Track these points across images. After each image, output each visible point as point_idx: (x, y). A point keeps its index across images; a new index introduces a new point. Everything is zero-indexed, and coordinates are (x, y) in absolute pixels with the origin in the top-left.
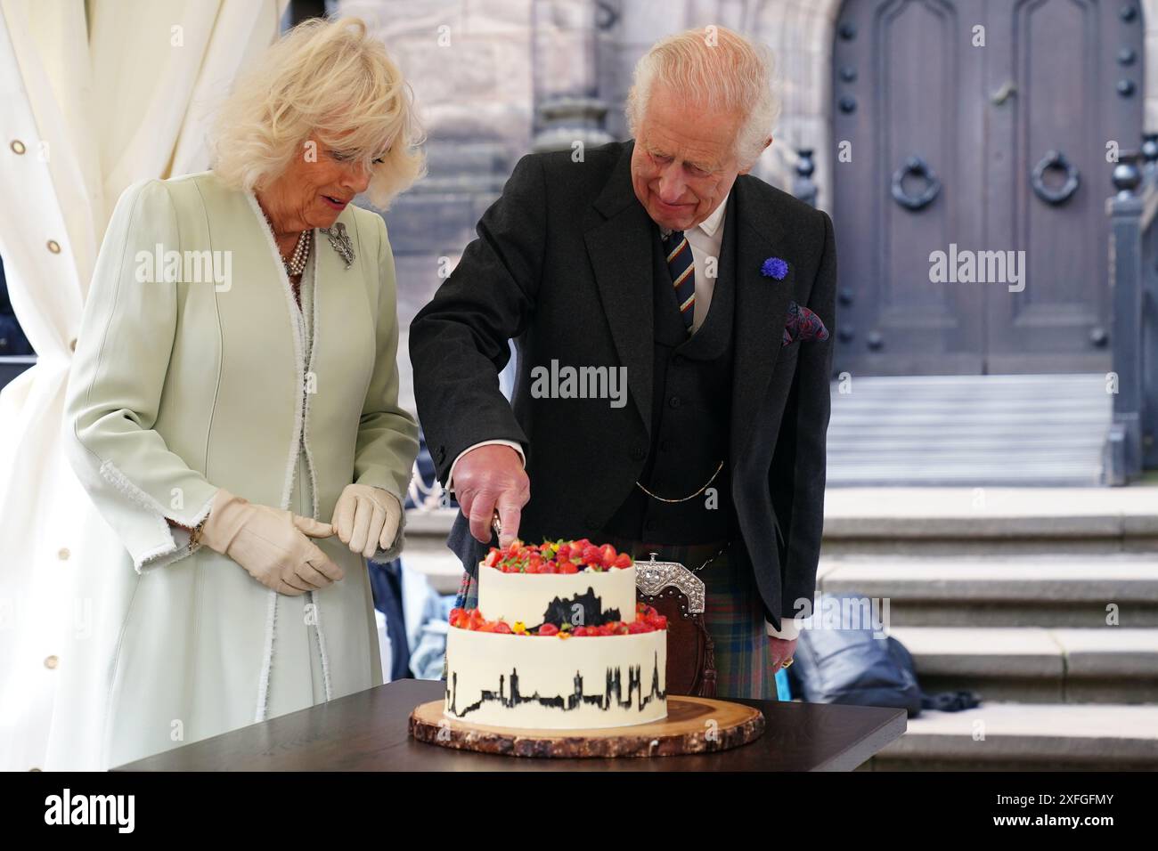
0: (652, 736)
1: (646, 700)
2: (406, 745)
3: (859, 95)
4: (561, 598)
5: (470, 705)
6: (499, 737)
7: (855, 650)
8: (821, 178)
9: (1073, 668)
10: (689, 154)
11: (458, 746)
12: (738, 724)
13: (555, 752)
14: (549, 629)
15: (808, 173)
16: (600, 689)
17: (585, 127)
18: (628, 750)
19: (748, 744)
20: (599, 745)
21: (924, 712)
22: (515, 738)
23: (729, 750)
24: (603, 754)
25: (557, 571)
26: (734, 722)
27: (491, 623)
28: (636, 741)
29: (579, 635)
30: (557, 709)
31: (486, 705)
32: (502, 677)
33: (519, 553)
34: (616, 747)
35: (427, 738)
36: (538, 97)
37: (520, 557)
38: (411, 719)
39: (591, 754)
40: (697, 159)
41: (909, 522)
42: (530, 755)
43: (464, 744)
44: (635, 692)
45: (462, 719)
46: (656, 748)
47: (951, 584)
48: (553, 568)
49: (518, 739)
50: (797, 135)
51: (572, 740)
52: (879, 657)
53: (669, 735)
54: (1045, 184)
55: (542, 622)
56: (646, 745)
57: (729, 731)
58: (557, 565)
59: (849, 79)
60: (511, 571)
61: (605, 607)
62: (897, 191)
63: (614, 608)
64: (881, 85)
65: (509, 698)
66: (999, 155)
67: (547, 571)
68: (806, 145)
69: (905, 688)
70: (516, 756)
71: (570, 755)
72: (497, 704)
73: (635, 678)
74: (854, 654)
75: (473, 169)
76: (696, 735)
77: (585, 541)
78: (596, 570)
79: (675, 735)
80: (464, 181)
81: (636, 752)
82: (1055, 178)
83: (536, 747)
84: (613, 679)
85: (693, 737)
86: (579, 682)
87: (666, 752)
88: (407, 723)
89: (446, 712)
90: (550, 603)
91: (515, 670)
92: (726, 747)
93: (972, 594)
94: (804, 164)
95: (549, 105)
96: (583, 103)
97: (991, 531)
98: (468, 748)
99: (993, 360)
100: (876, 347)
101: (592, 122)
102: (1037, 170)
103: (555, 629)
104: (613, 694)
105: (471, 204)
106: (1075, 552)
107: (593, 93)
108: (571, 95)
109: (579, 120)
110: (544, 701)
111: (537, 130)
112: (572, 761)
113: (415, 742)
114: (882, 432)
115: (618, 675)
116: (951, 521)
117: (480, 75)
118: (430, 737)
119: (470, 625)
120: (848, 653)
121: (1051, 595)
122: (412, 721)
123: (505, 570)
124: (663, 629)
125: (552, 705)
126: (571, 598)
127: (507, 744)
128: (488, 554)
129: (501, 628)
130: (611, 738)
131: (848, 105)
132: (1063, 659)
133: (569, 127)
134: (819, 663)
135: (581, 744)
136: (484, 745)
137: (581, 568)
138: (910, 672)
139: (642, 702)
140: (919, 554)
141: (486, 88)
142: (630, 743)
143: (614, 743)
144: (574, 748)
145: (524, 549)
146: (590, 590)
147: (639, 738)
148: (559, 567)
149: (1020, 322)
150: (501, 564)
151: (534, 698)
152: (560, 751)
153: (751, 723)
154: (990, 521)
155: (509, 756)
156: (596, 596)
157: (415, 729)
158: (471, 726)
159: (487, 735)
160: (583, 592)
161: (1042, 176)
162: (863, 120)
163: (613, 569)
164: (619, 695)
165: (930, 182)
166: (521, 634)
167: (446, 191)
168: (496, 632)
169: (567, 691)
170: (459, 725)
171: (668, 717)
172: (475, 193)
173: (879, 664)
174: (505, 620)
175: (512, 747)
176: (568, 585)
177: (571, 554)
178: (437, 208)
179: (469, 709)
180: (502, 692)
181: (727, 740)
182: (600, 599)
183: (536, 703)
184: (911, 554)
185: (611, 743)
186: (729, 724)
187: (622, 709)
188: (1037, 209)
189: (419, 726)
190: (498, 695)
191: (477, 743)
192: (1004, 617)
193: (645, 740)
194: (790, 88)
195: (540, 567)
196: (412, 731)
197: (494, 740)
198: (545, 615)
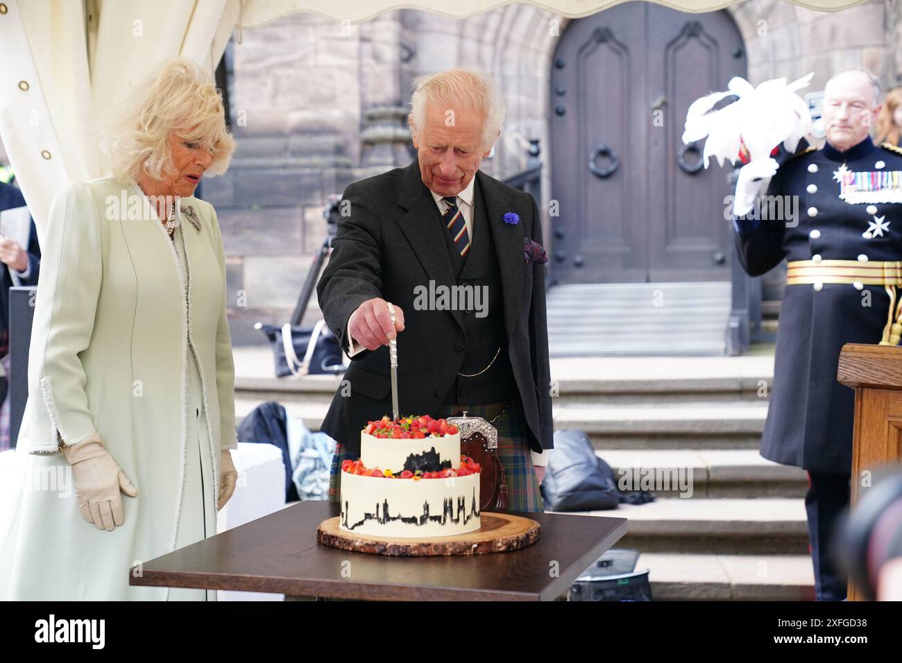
0: (474, 542)
1: (468, 518)
2: (316, 548)
3: (567, 103)
4: (414, 455)
5: (357, 523)
6: (377, 543)
7: (577, 467)
8: (544, 157)
9: (713, 476)
10: (457, 141)
11: (350, 549)
12: (526, 532)
13: (413, 552)
14: (406, 474)
15: (536, 155)
16: (440, 512)
17: (394, 125)
18: (458, 551)
19: (532, 544)
20: (440, 548)
21: (621, 506)
22: (387, 544)
23: (521, 549)
24: (443, 554)
25: (412, 437)
26: (523, 531)
27: (370, 470)
28: (464, 545)
29: (427, 478)
30: (413, 525)
31: (368, 522)
32: (378, 504)
33: (387, 425)
34: (451, 549)
35: (329, 543)
36: (364, 106)
37: (388, 428)
38: (319, 531)
39: (435, 553)
40: (463, 145)
41: (608, 383)
42: (396, 555)
43: (354, 547)
44: (461, 513)
45: (352, 531)
46: (476, 549)
47: (636, 423)
48: (409, 435)
49: (389, 545)
50: (529, 130)
51: (423, 545)
52: (592, 471)
53: (484, 540)
54: (686, 161)
55: (403, 469)
56: (470, 546)
57: (521, 537)
58: (412, 433)
59: (561, 94)
60: (382, 437)
61: (442, 460)
62: (592, 166)
63: (448, 460)
64: (581, 96)
65: (382, 518)
66: (656, 143)
67: (406, 437)
68: (534, 136)
69: (609, 491)
70: (388, 555)
71: (422, 555)
72: (375, 522)
73: (461, 504)
74: (577, 470)
75: (322, 152)
76: (500, 540)
77: (427, 416)
78: (436, 436)
79: (488, 540)
80: (316, 160)
81: (463, 552)
82: (692, 157)
83: (401, 549)
84: (448, 506)
85: (499, 541)
86: (427, 507)
87: (482, 551)
88: (316, 533)
89: (341, 526)
90: (408, 458)
91: (386, 500)
92: (519, 547)
93: (649, 429)
94: (534, 149)
95: (371, 111)
96: (393, 110)
97: (660, 388)
98: (356, 550)
99: (653, 273)
100: (579, 265)
101: (398, 122)
102: (681, 152)
103: (411, 474)
104: (448, 515)
105: (321, 175)
106: (711, 401)
107: (399, 104)
108: (384, 105)
109: (390, 121)
110: (405, 520)
111: (363, 127)
112: (422, 559)
113: (322, 546)
114: (587, 320)
115: (451, 502)
116: (634, 382)
117: (325, 92)
118: (332, 543)
119: (356, 471)
120: (573, 468)
121: (698, 429)
122: (320, 532)
123: (379, 437)
124: (478, 472)
125: (409, 522)
126: (421, 454)
127: (382, 548)
128: (367, 425)
129: (377, 473)
130: (447, 543)
131: (561, 111)
132: (707, 471)
133: (383, 126)
134: (554, 475)
135: (429, 547)
136: (367, 548)
137: (427, 435)
138: (612, 480)
139: (466, 519)
140: (615, 403)
141: (330, 100)
142: (459, 546)
143: (450, 546)
144: (424, 550)
145: (390, 423)
146: (433, 449)
147: (465, 543)
148: (413, 434)
149: (670, 248)
150: (376, 432)
151: (398, 518)
152: (416, 552)
153: (533, 531)
154: (658, 382)
155: (384, 555)
156: (437, 453)
157: (322, 537)
158: (358, 536)
159: (369, 542)
160: (428, 450)
161: (683, 156)
162: (570, 120)
163: (447, 435)
164: (452, 515)
165: (613, 160)
166: (390, 477)
167: (304, 167)
168: (374, 476)
169: (419, 513)
170: (350, 535)
171: (482, 527)
172: (323, 168)
173: (592, 475)
174: (380, 469)
175: (385, 550)
176: (419, 446)
177: (420, 425)
178: (298, 177)
179: (357, 525)
180: (377, 514)
181: (520, 543)
182: (439, 454)
183: (399, 521)
184: (609, 403)
185: (447, 546)
186: (520, 532)
187: (453, 524)
188: (680, 176)
189: (324, 536)
190: (375, 516)
191: (363, 547)
192: (669, 443)
193: (469, 544)
194: (523, 99)
195: (401, 435)
196: (320, 538)
197: (374, 545)
198: (405, 465)
